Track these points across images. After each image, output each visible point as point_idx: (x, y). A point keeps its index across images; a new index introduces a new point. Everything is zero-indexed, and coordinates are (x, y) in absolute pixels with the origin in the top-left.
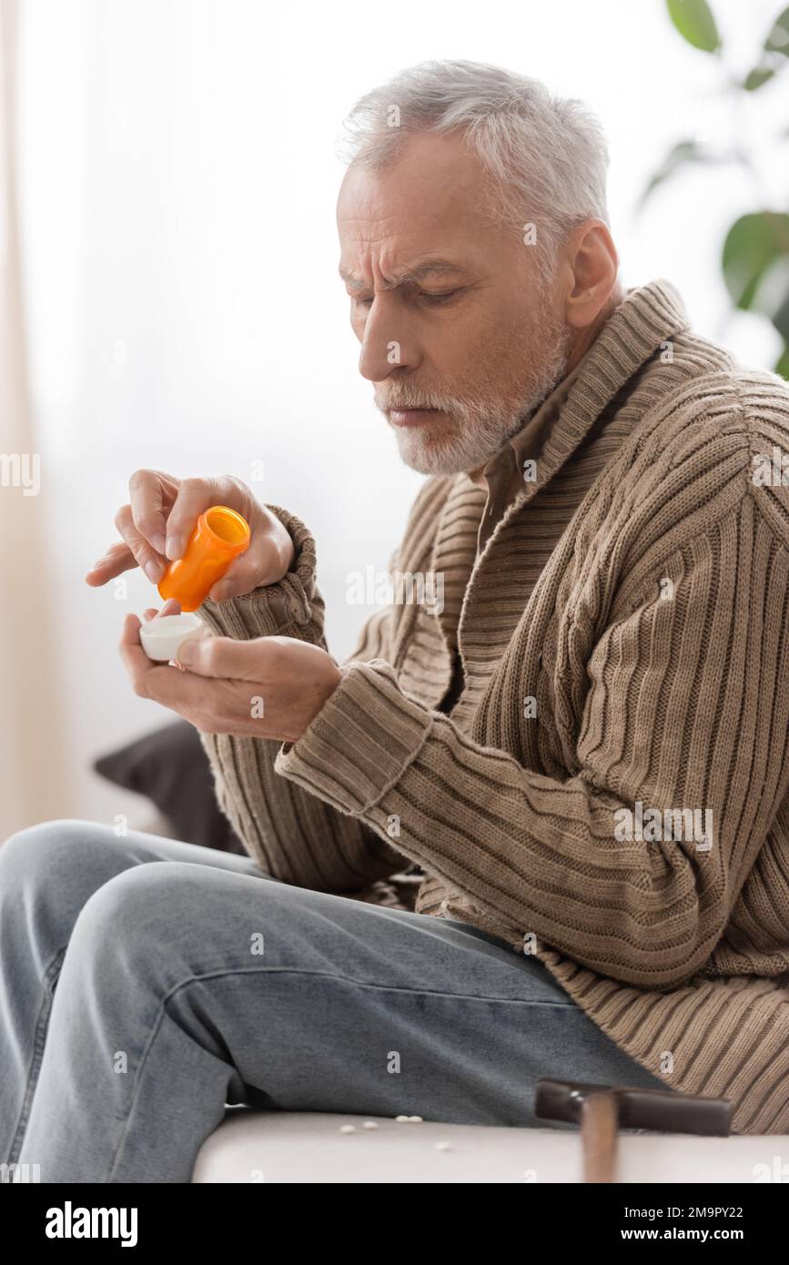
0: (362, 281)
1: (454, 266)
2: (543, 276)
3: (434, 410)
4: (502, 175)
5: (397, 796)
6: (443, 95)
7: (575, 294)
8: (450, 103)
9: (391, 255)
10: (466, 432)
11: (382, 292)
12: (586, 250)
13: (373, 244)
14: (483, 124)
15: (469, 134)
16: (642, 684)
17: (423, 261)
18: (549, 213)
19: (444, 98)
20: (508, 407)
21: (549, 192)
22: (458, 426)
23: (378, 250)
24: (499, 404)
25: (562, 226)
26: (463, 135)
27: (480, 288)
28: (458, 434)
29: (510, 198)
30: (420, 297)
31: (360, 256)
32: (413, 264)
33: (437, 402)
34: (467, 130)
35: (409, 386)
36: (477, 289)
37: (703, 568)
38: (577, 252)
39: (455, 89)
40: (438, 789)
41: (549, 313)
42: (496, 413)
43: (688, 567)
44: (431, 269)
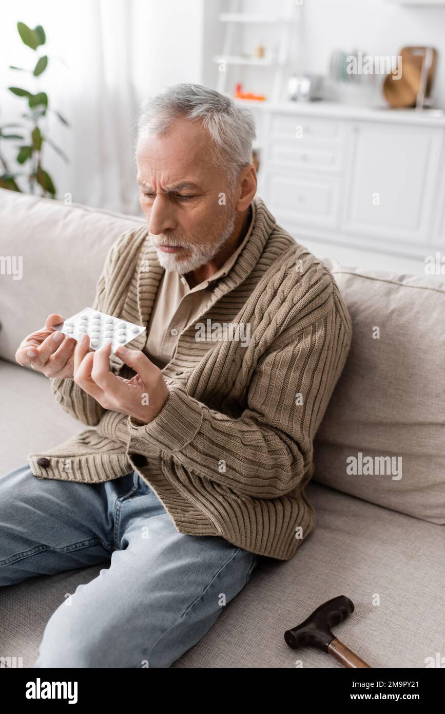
0: (151, 188)
1: (195, 185)
2: (231, 190)
3: (181, 247)
4: (220, 143)
5: (190, 447)
6: (192, 102)
7: (241, 198)
8: (195, 105)
9: (166, 178)
10: (194, 256)
11: (161, 194)
12: (247, 178)
13: (158, 172)
14: (212, 118)
15: (205, 122)
16: (290, 380)
17: (182, 182)
18: (236, 161)
19: (193, 103)
20: (213, 247)
21: (237, 152)
22: (191, 253)
23: (160, 176)
24: (209, 246)
25: (240, 167)
26: (202, 122)
27: (206, 195)
28: (190, 256)
29: (221, 154)
30: (177, 197)
31: (151, 177)
32: (176, 184)
33: (183, 244)
34: (204, 119)
35: (171, 237)
36: (204, 196)
37: (320, 333)
38: (243, 179)
39: (197, 99)
40: (208, 443)
41: (231, 206)
42: (208, 249)
43: (314, 332)
44: (185, 186)
